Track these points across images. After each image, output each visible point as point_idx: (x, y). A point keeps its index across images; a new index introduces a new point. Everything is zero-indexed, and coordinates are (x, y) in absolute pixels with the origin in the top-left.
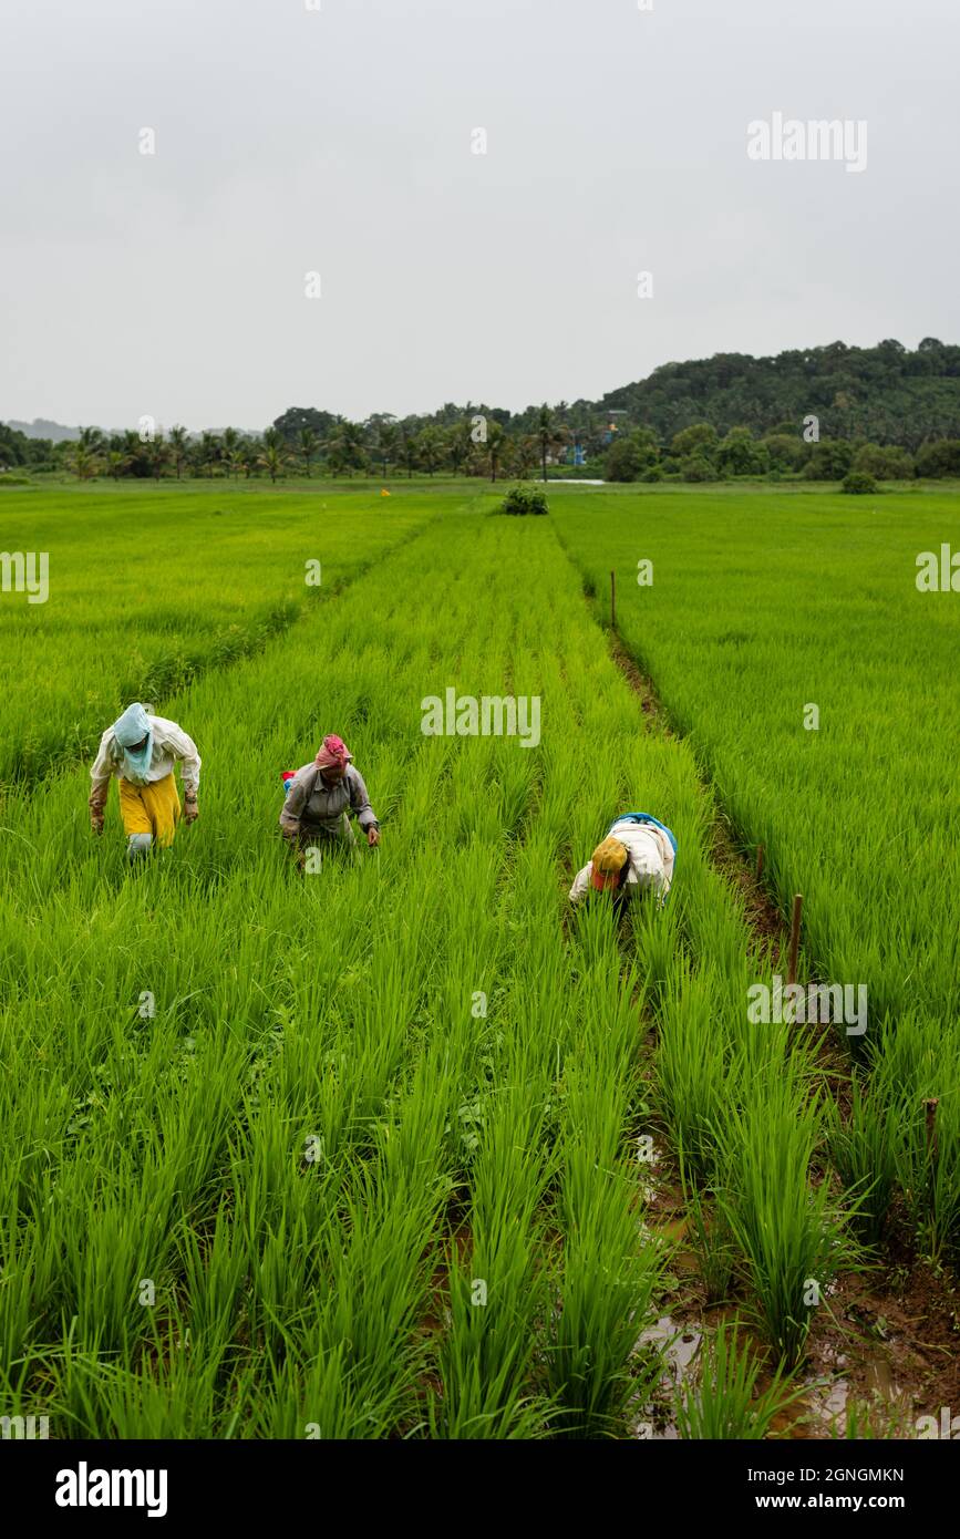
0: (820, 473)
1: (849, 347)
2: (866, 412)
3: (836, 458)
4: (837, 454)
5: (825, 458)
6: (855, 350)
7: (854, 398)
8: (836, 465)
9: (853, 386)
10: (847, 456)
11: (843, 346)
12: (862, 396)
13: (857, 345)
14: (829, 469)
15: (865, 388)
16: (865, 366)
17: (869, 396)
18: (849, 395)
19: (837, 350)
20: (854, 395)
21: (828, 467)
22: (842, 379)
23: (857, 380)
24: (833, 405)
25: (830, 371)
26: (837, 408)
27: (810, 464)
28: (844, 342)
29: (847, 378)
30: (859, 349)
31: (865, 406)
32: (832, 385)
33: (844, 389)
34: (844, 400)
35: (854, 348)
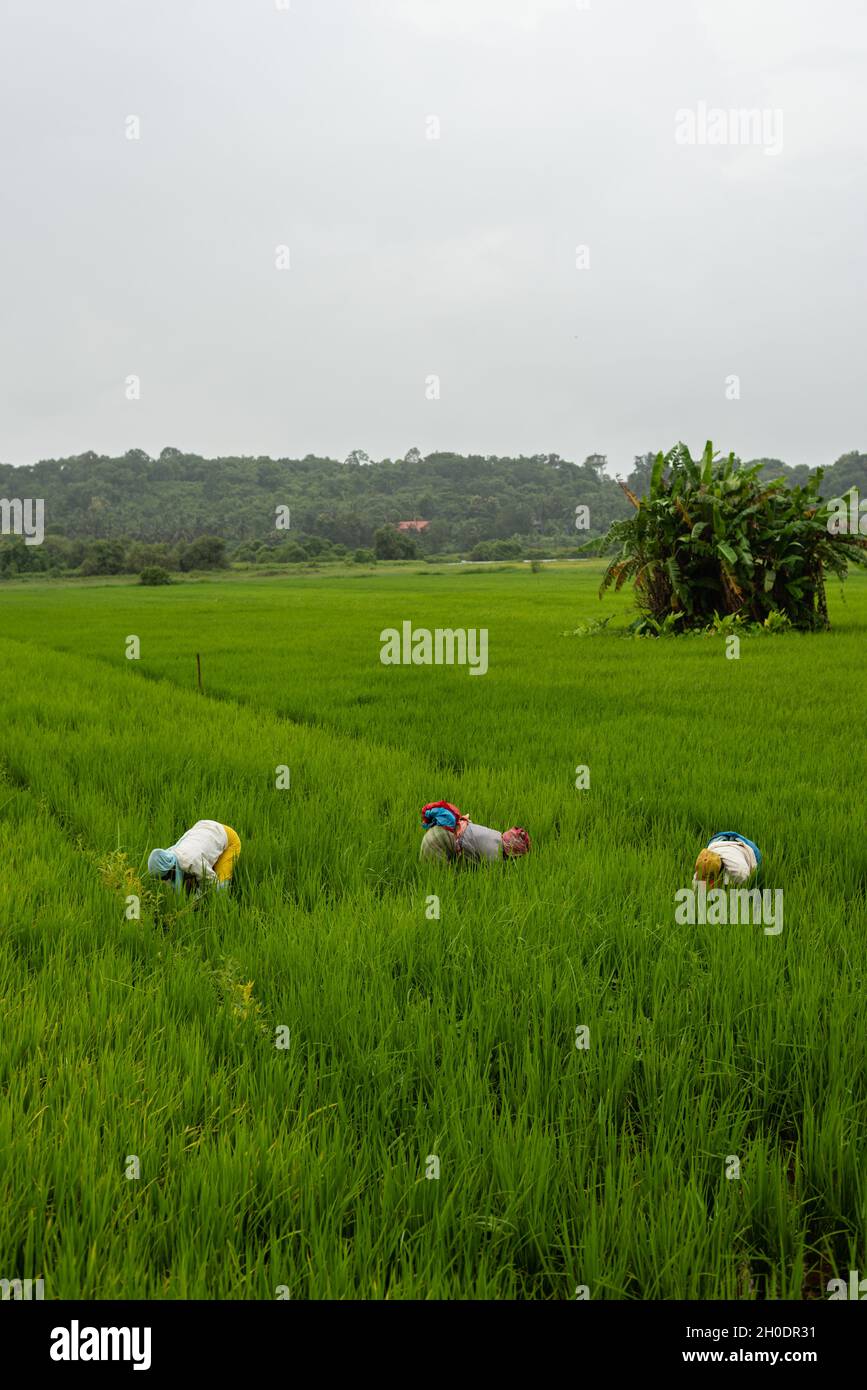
0: (96, 569)
1: (99, 456)
2: (120, 513)
3: (109, 555)
4: (110, 552)
5: (100, 556)
6: (105, 459)
7: (107, 501)
8: (110, 561)
9: (106, 491)
10: (119, 552)
11: (95, 456)
12: (115, 499)
13: (106, 454)
14: (104, 564)
15: (117, 492)
16: (116, 473)
17: (123, 499)
18: (103, 498)
19: (89, 459)
20: (107, 498)
21: (103, 561)
22: (96, 485)
23: (110, 485)
24: (89, 508)
25: (85, 478)
26: (94, 511)
27: (86, 561)
28: (95, 452)
29: (101, 483)
30: (108, 457)
31: (118, 508)
32: (88, 490)
33: (98, 493)
34: (99, 503)
35: (103, 456)
